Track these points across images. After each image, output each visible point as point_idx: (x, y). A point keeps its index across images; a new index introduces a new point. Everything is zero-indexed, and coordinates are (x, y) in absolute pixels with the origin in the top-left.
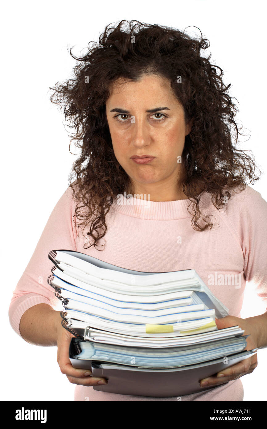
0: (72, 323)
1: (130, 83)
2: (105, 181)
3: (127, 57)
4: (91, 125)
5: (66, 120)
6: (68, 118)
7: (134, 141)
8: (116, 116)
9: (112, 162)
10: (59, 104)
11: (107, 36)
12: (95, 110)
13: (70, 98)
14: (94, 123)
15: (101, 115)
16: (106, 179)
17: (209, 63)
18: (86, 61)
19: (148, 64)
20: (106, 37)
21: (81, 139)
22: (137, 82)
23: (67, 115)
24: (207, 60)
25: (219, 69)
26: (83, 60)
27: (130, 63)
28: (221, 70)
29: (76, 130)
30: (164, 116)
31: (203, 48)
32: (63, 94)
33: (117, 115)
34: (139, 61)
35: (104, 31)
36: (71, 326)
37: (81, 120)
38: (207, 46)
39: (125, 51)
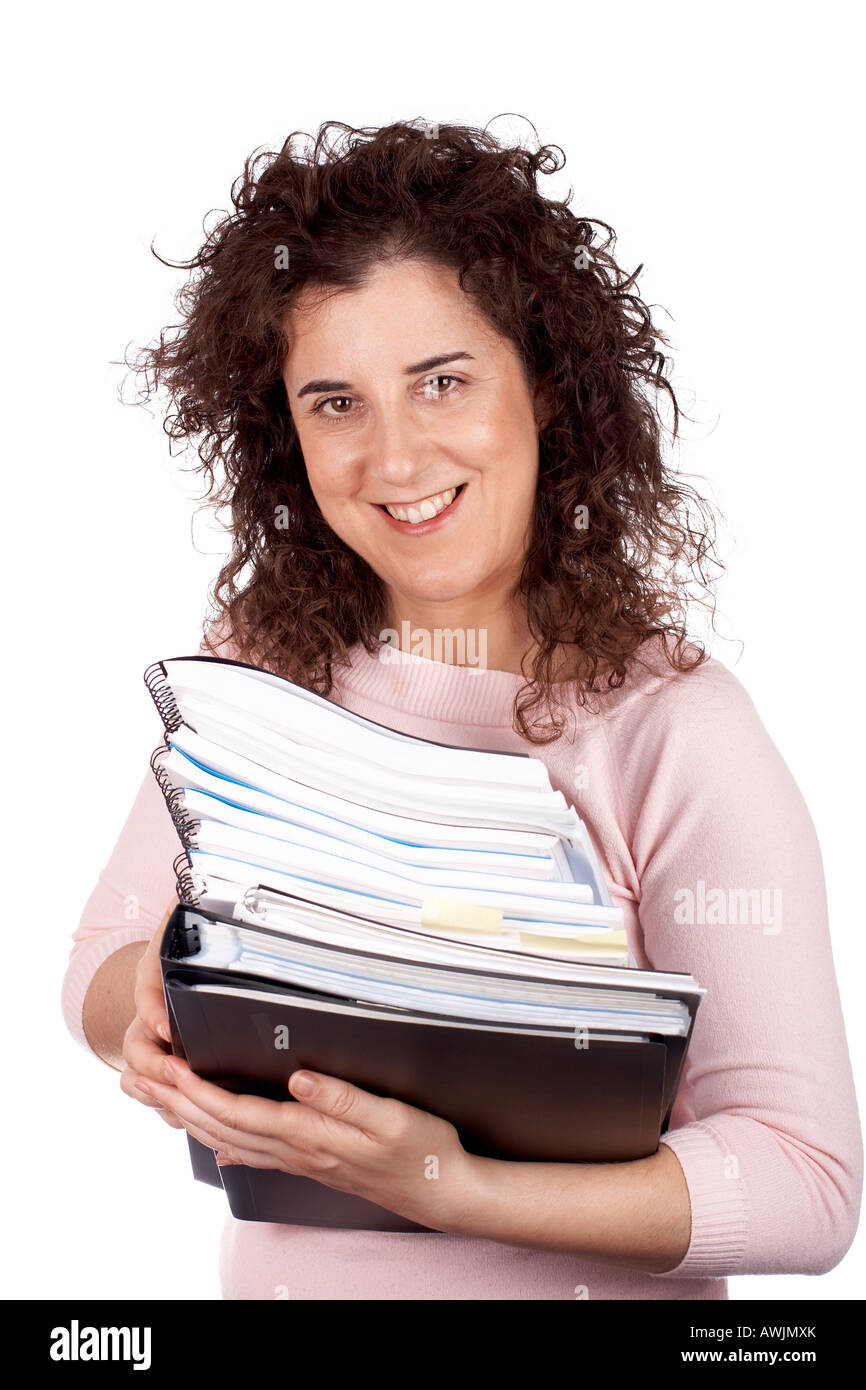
0: (206, 888)
1: (339, 297)
2: (317, 614)
3: (319, 223)
4: (250, 454)
5: (174, 453)
6: (177, 446)
7: (380, 468)
8: (318, 408)
9: (329, 551)
10: (147, 406)
11: (256, 181)
12: (254, 403)
13: (175, 383)
14: (259, 449)
15: (275, 420)
16: (320, 607)
17: (570, 214)
18: (202, 267)
19: (384, 233)
20: (252, 184)
21: (224, 503)
22: (359, 291)
23: (177, 437)
24: (562, 207)
25: (604, 229)
26: (196, 265)
27: (331, 239)
28: (609, 229)
29: (208, 479)
30: (460, 380)
31: (545, 172)
32: (151, 373)
33: (318, 403)
34: (355, 229)
35: (242, 170)
36: (205, 894)
37: (217, 446)
38: (556, 164)
39: (309, 204)
